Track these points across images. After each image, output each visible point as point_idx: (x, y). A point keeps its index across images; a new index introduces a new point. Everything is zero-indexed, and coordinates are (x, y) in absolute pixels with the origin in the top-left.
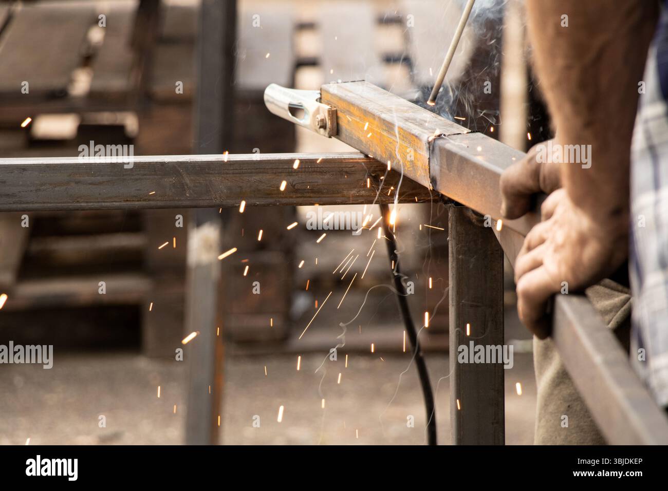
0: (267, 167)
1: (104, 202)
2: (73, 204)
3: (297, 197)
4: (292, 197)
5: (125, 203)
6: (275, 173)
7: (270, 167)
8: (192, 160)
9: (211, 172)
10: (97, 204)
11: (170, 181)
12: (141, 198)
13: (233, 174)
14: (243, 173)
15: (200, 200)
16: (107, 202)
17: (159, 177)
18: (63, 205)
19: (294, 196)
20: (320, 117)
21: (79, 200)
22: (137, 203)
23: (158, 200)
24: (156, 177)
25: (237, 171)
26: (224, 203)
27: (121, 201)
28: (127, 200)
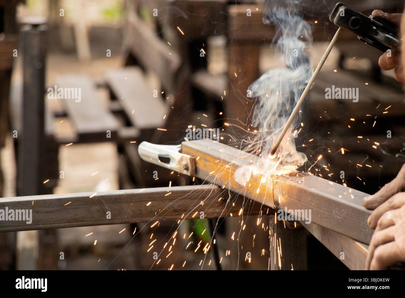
0: (157, 197)
1: (55, 224)
2: (34, 226)
3: (176, 215)
4: (172, 215)
5: (67, 224)
6: (162, 200)
7: (159, 196)
8: (109, 194)
9: (121, 201)
10: (50, 225)
11: (96, 208)
12: (78, 220)
13: (136, 202)
14: (142, 201)
15: (115, 219)
16: (56, 223)
17: (89, 206)
18: (28, 227)
19: (174, 214)
20: (184, 163)
21: (38, 223)
22: (75, 223)
23: (88, 221)
24: (87, 206)
25: (137, 200)
26: (130, 221)
27: (65, 223)
28: (69, 222)
